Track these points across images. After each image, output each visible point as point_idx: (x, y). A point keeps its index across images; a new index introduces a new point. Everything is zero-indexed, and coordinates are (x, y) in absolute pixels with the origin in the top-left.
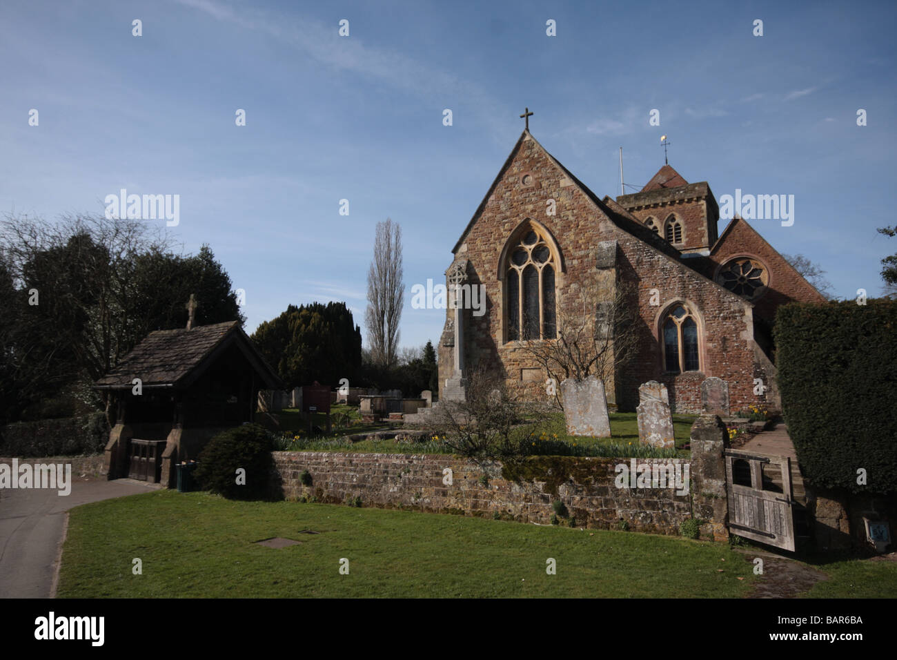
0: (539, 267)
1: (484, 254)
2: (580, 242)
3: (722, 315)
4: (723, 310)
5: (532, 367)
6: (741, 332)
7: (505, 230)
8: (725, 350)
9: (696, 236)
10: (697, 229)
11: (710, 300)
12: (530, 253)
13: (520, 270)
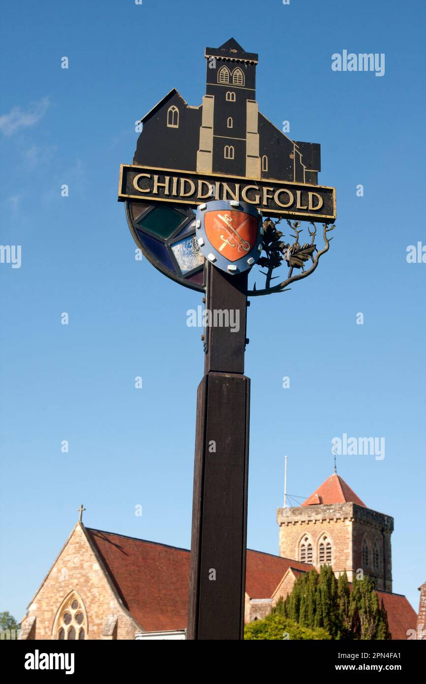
1: (46, 613)
2: (99, 613)
7: (60, 597)
12: (73, 616)
13: (66, 628)
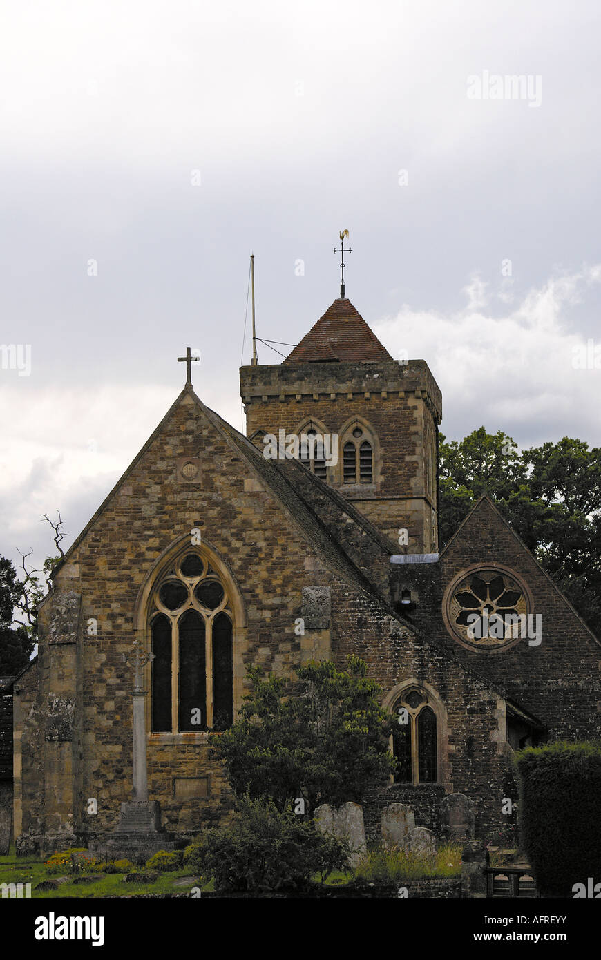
0: (208, 616)
2: (275, 583)
3: (469, 707)
4: (470, 700)
5: (192, 776)
6: (491, 732)
8: (470, 756)
9: (400, 473)
10: (402, 458)
11: (455, 684)
12: (191, 590)
13: (175, 616)
